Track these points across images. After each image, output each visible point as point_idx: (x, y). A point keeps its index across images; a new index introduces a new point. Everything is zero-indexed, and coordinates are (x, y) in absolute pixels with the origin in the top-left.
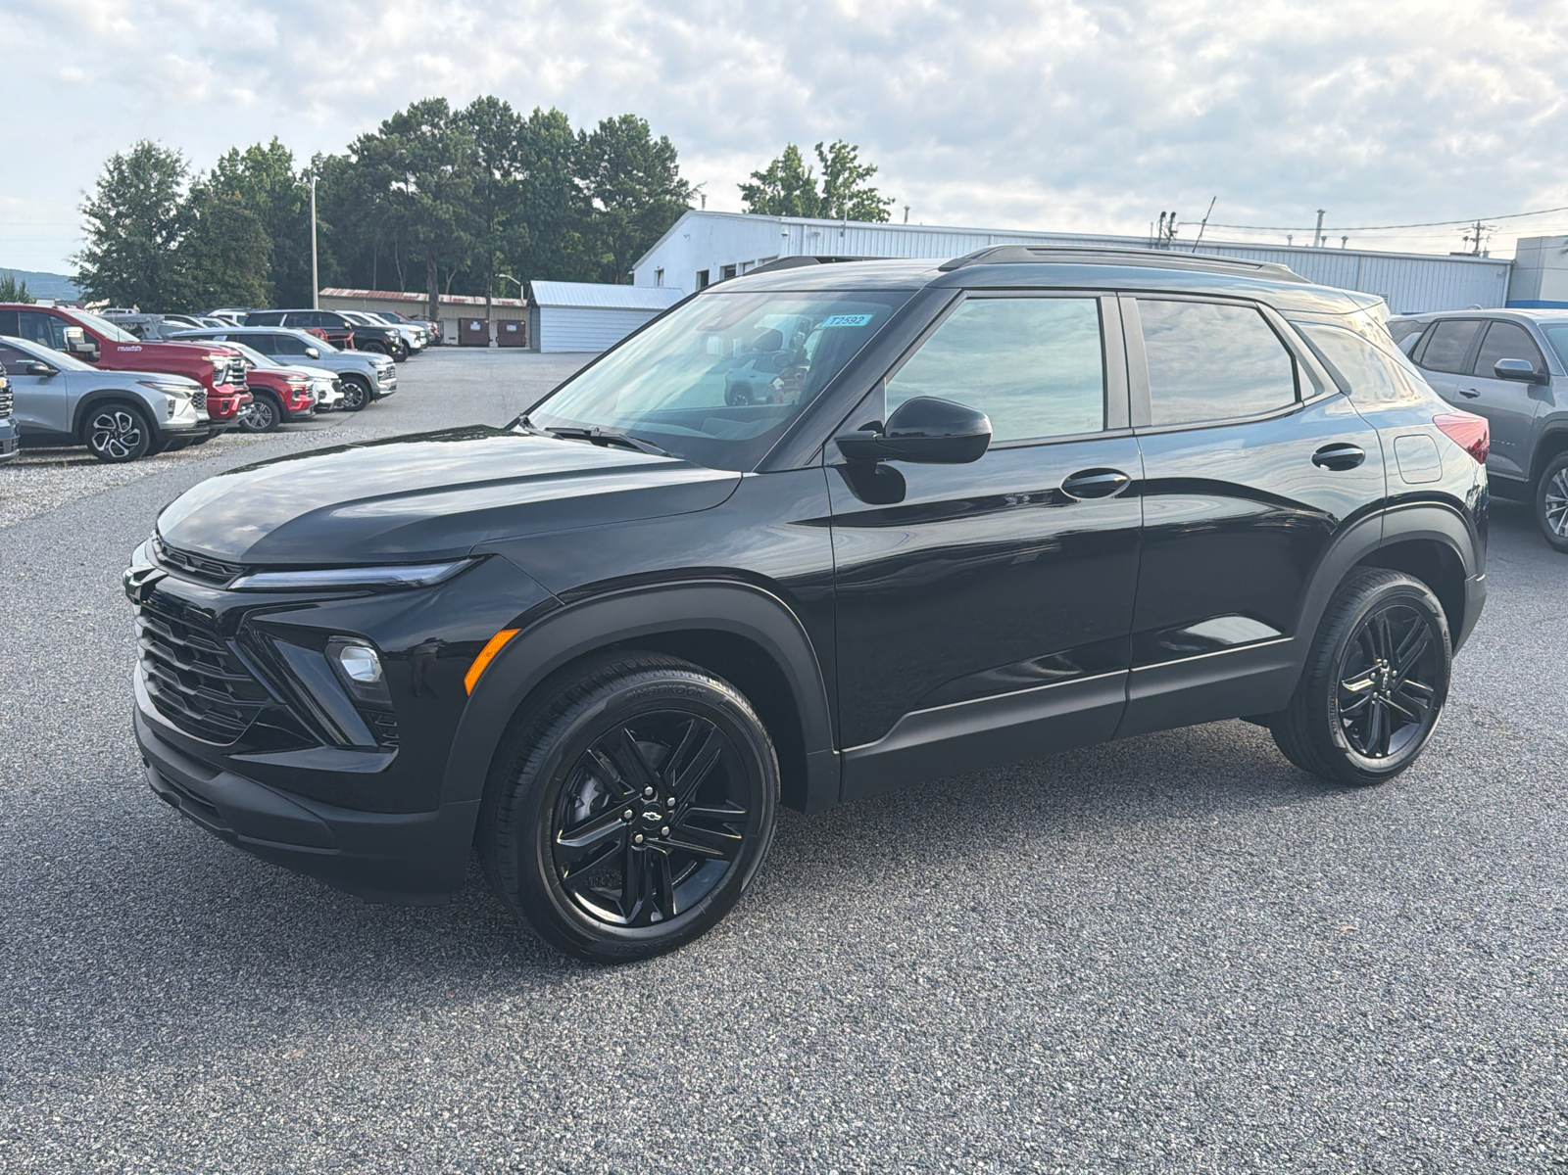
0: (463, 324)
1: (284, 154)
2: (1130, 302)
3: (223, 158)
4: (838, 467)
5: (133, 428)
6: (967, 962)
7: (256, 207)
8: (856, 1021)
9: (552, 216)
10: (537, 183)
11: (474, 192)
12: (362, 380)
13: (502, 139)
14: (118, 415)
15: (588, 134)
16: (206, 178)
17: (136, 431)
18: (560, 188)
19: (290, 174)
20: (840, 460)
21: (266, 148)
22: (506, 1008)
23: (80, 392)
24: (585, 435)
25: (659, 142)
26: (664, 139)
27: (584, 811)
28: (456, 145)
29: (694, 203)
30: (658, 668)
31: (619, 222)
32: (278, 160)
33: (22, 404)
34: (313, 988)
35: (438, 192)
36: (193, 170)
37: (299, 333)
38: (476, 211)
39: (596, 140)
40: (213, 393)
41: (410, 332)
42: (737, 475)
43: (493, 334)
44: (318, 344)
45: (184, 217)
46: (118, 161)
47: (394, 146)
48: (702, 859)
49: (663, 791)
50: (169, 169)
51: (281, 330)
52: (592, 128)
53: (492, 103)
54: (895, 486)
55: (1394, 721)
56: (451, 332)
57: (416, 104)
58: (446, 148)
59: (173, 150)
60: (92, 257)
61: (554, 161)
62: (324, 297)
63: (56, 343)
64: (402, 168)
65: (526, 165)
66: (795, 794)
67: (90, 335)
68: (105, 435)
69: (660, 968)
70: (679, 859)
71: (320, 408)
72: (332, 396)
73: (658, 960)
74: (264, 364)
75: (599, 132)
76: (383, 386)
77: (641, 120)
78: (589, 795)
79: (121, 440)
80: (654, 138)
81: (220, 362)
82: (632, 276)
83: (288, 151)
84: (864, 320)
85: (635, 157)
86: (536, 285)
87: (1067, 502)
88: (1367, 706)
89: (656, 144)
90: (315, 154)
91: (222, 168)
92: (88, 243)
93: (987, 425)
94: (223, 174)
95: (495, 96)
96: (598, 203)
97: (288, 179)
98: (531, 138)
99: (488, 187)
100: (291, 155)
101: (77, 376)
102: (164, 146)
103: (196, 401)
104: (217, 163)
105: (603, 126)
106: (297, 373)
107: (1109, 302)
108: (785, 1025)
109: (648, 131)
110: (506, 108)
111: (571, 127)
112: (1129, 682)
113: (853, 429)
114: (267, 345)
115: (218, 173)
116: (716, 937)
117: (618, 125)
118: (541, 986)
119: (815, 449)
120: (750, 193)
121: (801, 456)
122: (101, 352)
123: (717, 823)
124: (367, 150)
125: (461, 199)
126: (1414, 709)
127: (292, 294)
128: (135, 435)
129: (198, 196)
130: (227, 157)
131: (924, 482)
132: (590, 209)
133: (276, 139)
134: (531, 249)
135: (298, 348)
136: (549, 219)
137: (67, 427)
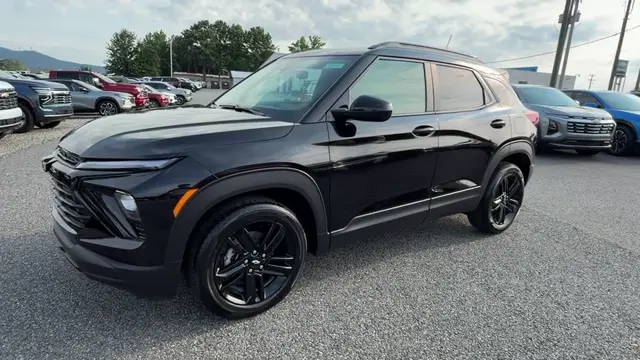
0: (213, 83)
2: (434, 65)
4: (331, 122)
5: (112, 107)
6: (378, 316)
7: (156, 49)
8: (338, 348)
10: (233, 44)
11: (216, 46)
12: (183, 97)
13: (223, 32)
14: (108, 104)
16: (142, 40)
18: (240, 45)
19: (165, 40)
20: (332, 119)
21: (159, 33)
22: (195, 342)
23: (97, 97)
24: (233, 108)
26: (268, 33)
27: (228, 262)
28: (211, 33)
29: (276, 51)
30: (259, 203)
31: (255, 56)
32: (162, 36)
33: (74, 100)
34: (118, 330)
35: (206, 46)
36: (138, 38)
37: (166, 83)
38: (216, 52)
39: (250, 33)
40: (137, 99)
41: (198, 84)
42: (292, 124)
43: (221, 85)
44: (171, 87)
45: (136, 51)
46: (117, 35)
47: (194, 33)
48: (276, 276)
49: (260, 251)
50: (131, 37)
51: (161, 82)
52: (248, 30)
53: (221, 22)
54: (352, 130)
55: (507, 212)
56: (209, 84)
57: (200, 22)
58: (208, 34)
60: (110, 61)
61: (238, 38)
62: (175, 74)
63: (91, 83)
64: (196, 39)
65: (230, 39)
66: (313, 248)
67: (101, 81)
69: (259, 320)
70: (266, 277)
71: (170, 104)
72: (174, 101)
73: (258, 316)
74: (155, 91)
75: (250, 31)
76: (188, 98)
77: (262, 28)
78: (230, 254)
80: (265, 33)
81: (139, 90)
83: (165, 34)
84: (341, 66)
85: (260, 38)
86: (232, 72)
87: (413, 137)
88: (499, 209)
89: (266, 35)
91: (147, 38)
92: (109, 57)
93: (391, 107)
94: (147, 40)
95: (222, 20)
96: (250, 50)
97: (165, 42)
98: (232, 32)
99: (220, 45)
101: (96, 92)
102: (130, 30)
103: (132, 101)
104: (145, 36)
105: (251, 29)
106: (164, 94)
107: (427, 64)
108: (310, 351)
109: (264, 31)
110: (225, 24)
111: (243, 29)
112: (430, 203)
113: (337, 107)
114: (155, 86)
115: (145, 39)
116: (281, 304)
117: (255, 29)
118: (211, 330)
119: (324, 114)
120: (291, 49)
121: (316, 118)
122: (105, 86)
123: (282, 263)
124: (187, 34)
125: (212, 48)
126: (513, 208)
127: (165, 72)
129: (139, 45)
130: (148, 35)
131: (364, 129)
132: (248, 52)
133: (162, 30)
134: (231, 62)
135: (165, 87)
136: (236, 54)
137: (92, 107)
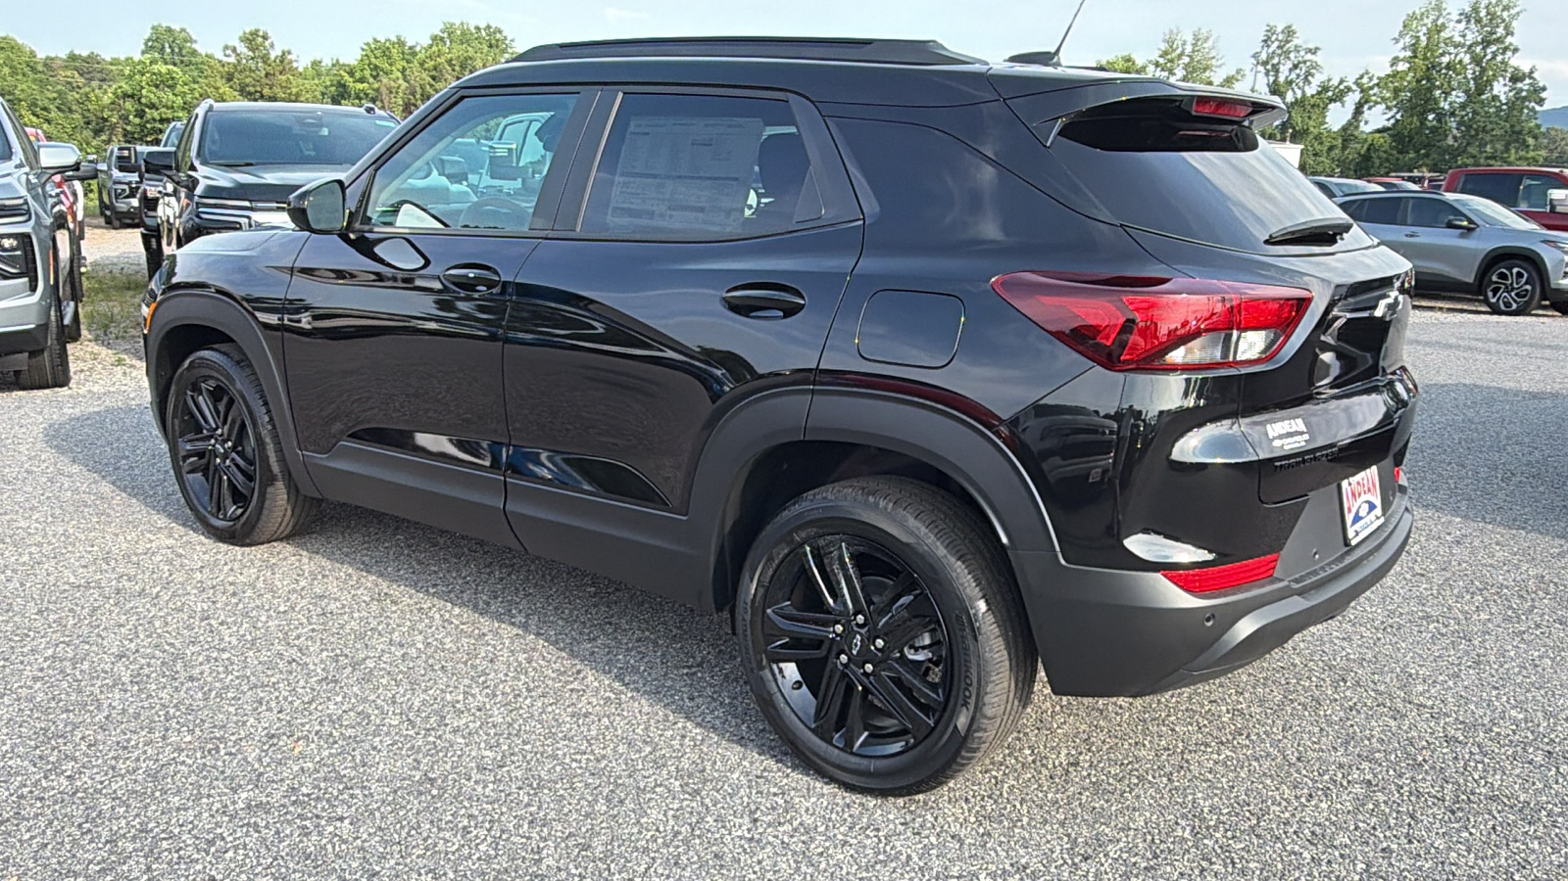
5: (1526, 283)
14: (1515, 270)
17: (1528, 287)
68: (1500, 288)
79: (1513, 294)
112: (506, 491)
128: (1527, 290)
137: (1470, 279)
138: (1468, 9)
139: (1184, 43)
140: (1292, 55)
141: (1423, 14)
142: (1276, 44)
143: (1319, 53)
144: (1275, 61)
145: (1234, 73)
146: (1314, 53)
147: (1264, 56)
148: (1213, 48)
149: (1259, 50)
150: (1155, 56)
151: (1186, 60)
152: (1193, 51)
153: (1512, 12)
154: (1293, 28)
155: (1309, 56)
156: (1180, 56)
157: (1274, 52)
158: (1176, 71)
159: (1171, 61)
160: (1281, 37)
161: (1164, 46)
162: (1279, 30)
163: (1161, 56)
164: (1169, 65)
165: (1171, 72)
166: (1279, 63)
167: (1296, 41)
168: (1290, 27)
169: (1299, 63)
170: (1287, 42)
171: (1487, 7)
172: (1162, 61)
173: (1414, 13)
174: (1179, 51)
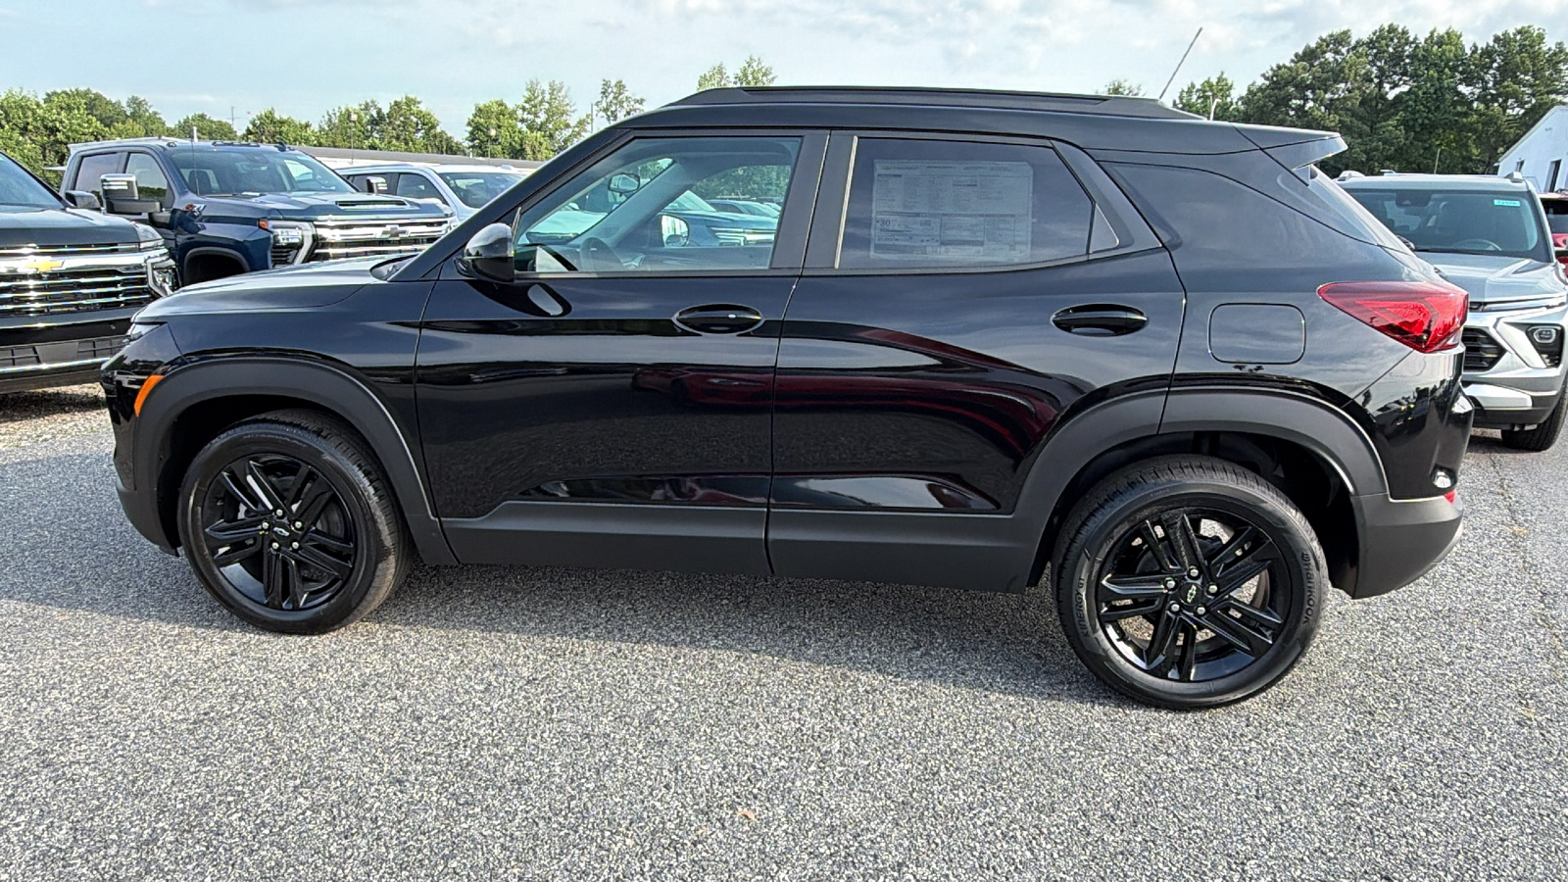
1: (1226, 85)
3: (1183, 91)
9: (1429, 119)
10: (1420, 93)
11: (1360, 103)
15: (1479, 47)
18: (1442, 96)
19: (1229, 100)
21: (1214, 81)
25: (1554, 48)
26: (1560, 45)
28: (1351, 67)
31: (1495, 120)
32: (1221, 90)
38: (1361, 119)
39: (1488, 53)
47: (1297, 71)
52: (1485, 42)
53: (1392, 29)
57: (1324, 37)
58: (1342, 70)
59: (1134, 86)
61: (1440, 72)
64: (1304, 89)
65: (1415, 78)
75: (1491, 44)
77: (1539, 29)
80: (1549, 44)
82: (1497, 168)
83: (1229, 82)
85: (1523, 62)
89: (1550, 49)
90: (1251, 83)
91: (1181, 98)
94: (1181, 102)
95: (1395, 24)
97: (1226, 104)
98: (1423, 55)
99: (1375, 97)
100: (1231, 86)
104: (1178, 95)
105: (1497, 39)
109: (1543, 38)
110: (1404, 32)
111: (1463, 43)
115: (1178, 101)
117: (1512, 36)
124: (1276, 76)
125: (1348, 110)
130: (1186, 90)
132: (1469, 111)
133: (1222, 73)
134: (1405, 148)
136: (1426, 121)
138: (740, 74)
139: (543, 92)
140: (625, 104)
141: (710, 76)
142: (612, 95)
143: (644, 103)
144: (613, 109)
145: (585, 117)
146: (641, 104)
147: (604, 105)
148: (566, 96)
149: (600, 99)
150: (521, 102)
151: (547, 106)
152: (551, 99)
153: (770, 77)
154: (623, 83)
155: (637, 106)
156: (541, 102)
157: (611, 102)
158: (540, 115)
159: (535, 106)
160: (615, 90)
161: (527, 94)
162: (613, 83)
163: (526, 102)
164: (533, 109)
165: (536, 115)
166: (616, 110)
167: (627, 94)
168: (621, 82)
169: (631, 110)
170: (620, 94)
171: (752, 74)
172: (527, 106)
173: (705, 75)
174: (540, 98)
